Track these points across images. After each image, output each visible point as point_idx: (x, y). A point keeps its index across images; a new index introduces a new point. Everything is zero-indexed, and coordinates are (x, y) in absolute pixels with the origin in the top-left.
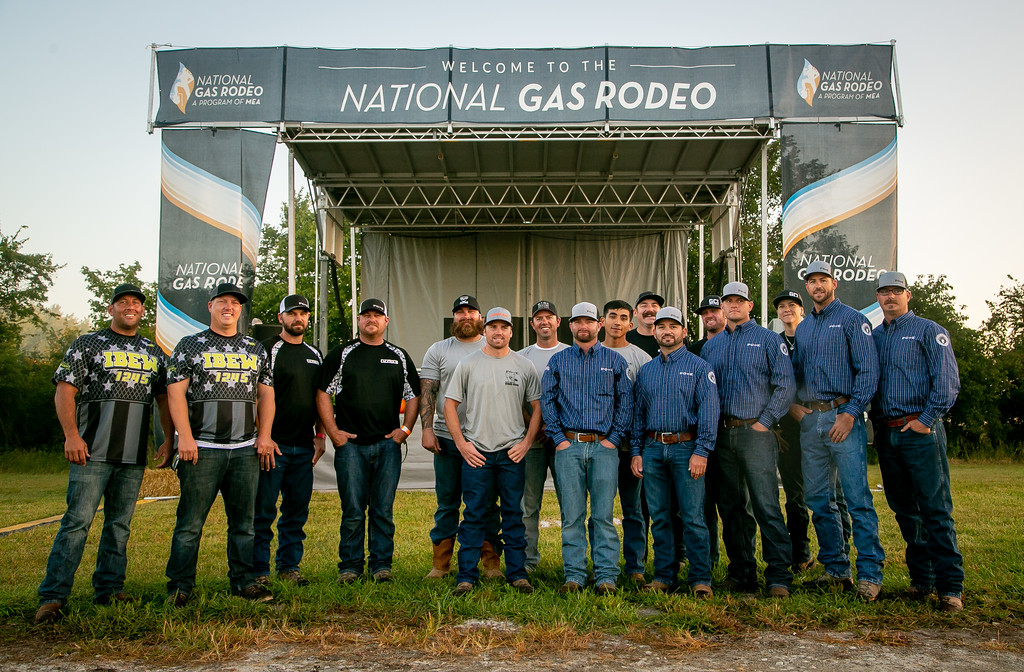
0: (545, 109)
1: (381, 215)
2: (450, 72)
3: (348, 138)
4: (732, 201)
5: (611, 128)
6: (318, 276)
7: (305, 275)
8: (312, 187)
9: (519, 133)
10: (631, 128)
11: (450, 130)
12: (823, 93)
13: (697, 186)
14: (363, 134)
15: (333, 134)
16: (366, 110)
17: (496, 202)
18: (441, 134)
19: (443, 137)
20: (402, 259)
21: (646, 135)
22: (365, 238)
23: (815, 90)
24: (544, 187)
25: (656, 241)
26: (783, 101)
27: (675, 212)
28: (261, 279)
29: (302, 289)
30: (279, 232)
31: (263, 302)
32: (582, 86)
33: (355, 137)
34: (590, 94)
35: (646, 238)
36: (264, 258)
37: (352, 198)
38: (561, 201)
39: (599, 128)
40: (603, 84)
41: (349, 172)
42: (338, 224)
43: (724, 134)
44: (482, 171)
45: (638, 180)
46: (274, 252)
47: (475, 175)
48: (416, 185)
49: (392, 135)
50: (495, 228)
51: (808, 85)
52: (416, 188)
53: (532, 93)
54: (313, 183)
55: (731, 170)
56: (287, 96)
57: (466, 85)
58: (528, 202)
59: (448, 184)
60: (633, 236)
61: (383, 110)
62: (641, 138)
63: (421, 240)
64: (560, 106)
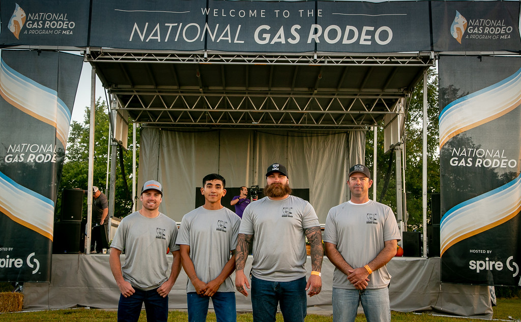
0: (273, 43)
1: (154, 115)
2: (207, 16)
3: (134, 59)
4: (400, 110)
5: (318, 57)
6: (110, 157)
7: (100, 156)
8: (107, 94)
9: (254, 59)
10: (332, 57)
11: (206, 56)
12: (469, 34)
13: (375, 100)
14: (145, 57)
15: (124, 57)
16: (147, 41)
17: (236, 108)
18: (200, 58)
19: (201, 61)
20: (168, 146)
21: (343, 62)
22: (143, 132)
23: (463, 32)
24: (269, 98)
25: (343, 137)
26: (440, 40)
27: (358, 117)
28: (69, 158)
29: (98, 166)
30: (83, 127)
31: (70, 174)
32: (298, 27)
33: (139, 59)
34: (304, 33)
35: (337, 135)
36: (72, 144)
37: (135, 103)
38: (280, 109)
39: (310, 57)
40: (313, 26)
41: (134, 84)
42: (124, 120)
43: (397, 63)
44: (226, 85)
45: (334, 95)
46: (79, 140)
47: (221, 88)
48: (181, 94)
49: (165, 58)
50: (233, 126)
51: (458, 29)
52: (180, 96)
53: (264, 31)
54: (108, 91)
55: (400, 88)
56: (92, 29)
57: (218, 25)
58: (258, 108)
59: (202, 95)
60: (328, 134)
61: (159, 41)
62: (339, 64)
63: (181, 133)
64: (283, 41)
